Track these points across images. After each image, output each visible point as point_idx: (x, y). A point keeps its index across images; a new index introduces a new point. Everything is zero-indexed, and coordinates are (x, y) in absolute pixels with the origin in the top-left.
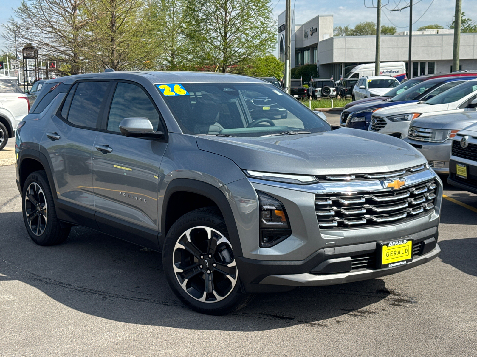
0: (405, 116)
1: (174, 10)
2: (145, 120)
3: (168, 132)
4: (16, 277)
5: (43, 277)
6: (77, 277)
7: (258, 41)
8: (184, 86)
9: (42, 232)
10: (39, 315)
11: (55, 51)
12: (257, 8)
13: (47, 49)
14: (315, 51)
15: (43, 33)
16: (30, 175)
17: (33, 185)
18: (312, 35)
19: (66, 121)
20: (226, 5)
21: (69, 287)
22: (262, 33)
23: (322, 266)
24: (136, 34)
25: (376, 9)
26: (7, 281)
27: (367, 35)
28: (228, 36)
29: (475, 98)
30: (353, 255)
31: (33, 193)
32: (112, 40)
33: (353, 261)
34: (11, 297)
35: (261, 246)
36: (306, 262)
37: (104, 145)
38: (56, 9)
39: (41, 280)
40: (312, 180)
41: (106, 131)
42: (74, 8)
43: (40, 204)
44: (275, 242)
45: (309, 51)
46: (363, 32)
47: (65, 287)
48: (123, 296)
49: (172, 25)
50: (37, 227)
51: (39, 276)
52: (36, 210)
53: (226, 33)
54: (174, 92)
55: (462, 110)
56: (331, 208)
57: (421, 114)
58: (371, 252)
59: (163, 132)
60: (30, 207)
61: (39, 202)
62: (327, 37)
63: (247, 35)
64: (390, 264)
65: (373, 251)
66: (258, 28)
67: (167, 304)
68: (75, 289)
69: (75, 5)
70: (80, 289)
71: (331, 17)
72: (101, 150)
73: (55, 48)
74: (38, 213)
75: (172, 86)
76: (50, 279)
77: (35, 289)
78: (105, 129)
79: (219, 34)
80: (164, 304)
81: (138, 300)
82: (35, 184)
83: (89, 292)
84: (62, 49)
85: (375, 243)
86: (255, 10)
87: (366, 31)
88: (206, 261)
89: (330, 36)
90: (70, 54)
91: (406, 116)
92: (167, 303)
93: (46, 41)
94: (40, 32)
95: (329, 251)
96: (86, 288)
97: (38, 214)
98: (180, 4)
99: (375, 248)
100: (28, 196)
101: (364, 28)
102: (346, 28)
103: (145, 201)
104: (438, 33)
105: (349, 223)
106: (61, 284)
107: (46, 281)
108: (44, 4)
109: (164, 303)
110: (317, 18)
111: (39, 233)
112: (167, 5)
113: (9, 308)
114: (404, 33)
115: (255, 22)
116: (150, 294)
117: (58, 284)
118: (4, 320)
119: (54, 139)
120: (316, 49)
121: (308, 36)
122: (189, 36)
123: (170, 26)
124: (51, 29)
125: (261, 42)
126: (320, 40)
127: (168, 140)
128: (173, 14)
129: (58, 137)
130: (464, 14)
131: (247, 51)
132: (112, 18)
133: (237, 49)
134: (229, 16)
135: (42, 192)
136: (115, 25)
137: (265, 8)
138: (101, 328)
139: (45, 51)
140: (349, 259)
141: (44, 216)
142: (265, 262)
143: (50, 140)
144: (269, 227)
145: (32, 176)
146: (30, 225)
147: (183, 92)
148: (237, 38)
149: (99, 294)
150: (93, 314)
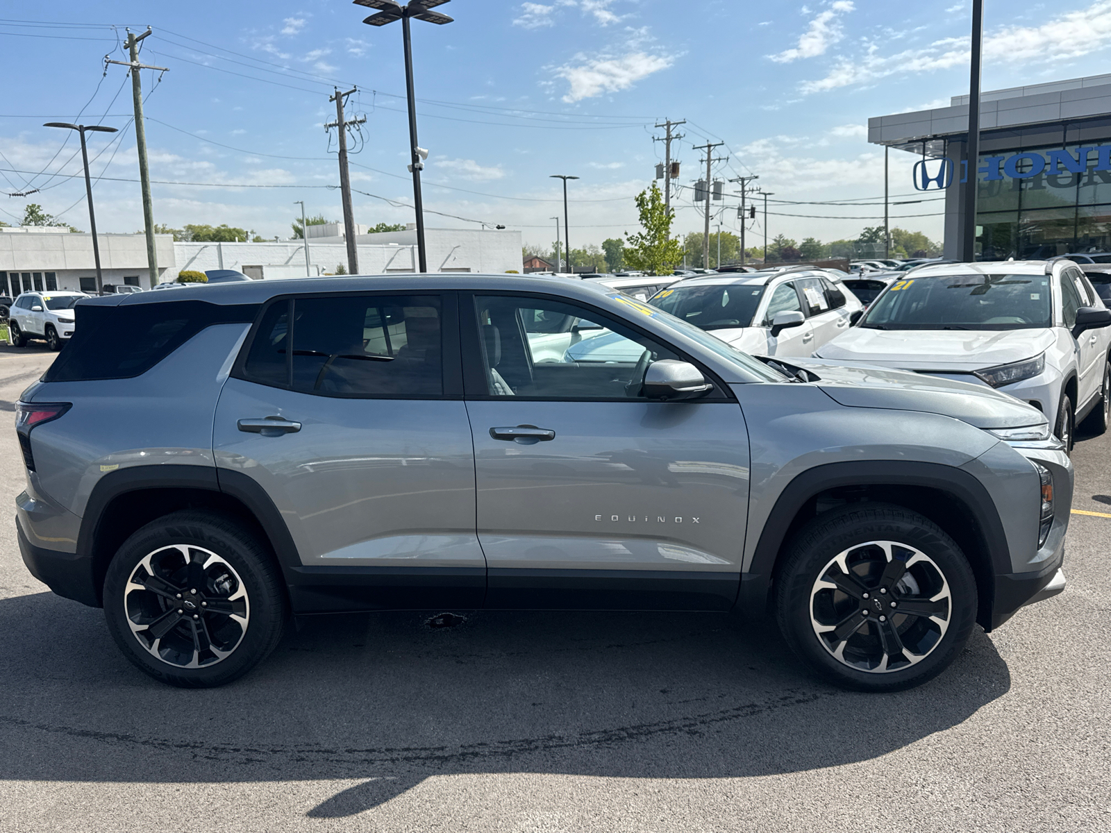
3: (726, 383)
72: (512, 437)
127: (735, 398)
130: (41, 208)
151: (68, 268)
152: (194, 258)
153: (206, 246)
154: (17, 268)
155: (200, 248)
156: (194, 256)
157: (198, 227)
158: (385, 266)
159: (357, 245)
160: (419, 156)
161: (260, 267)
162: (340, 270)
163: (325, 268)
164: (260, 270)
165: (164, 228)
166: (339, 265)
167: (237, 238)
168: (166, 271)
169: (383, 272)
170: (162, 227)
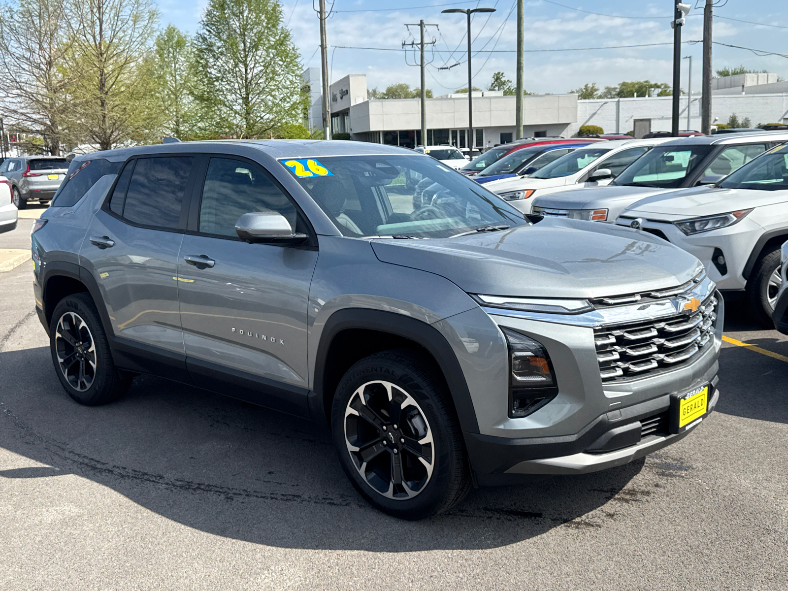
0: (515, 194)
1: (177, 67)
2: (277, 216)
3: (316, 234)
4: (68, 468)
5: (111, 464)
6: (167, 461)
7: (289, 105)
8: (322, 161)
9: (88, 385)
10: (133, 542)
11: (25, 120)
12: (285, 64)
13: (15, 117)
14: (346, 117)
15: (8, 96)
16: (63, 301)
17: (70, 316)
18: (342, 98)
19: (122, 218)
20: (246, 60)
21: (161, 481)
22: (292, 95)
23: (603, 439)
24: (132, 96)
25: (420, 67)
26: (55, 477)
27: (400, 98)
28: (250, 99)
29: (596, 170)
30: (643, 418)
31: (67, 328)
32: (103, 105)
33: (643, 426)
34: (75, 510)
35: (511, 416)
36: (581, 437)
37: (199, 255)
38: (26, 67)
39: (111, 472)
40: (582, 306)
41: (198, 233)
42: (50, 64)
43: (81, 343)
44: (533, 408)
45: (339, 118)
46: (395, 95)
47: (153, 481)
48: (255, 491)
49: (174, 85)
50: (78, 378)
51: (105, 464)
52: (75, 351)
53: (248, 94)
54: (309, 170)
55: (582, 185)
56: (613, 349)
57: (535, 190)
58: (664, 411)
59: (306, 234)
60: (64, 349)
61: (79, 341)
62: (360, 101)
63: (274, 97)
64: (687, 425)
65: (667, 409)
66: (288, 88)
67: (332, 502)
68: (174, 485)
69: (51, 60)
70: (180, 483)
71: (363, 77)
72: (195, 263)
73: (27, 116)
74: (78, 357)
75: (303, 161)
76: (125, 468)
77: (107, 490)
78: (196, 230)
79: (238, 95)
80: (328, 503)
81: (283, 497)
82: (73, 314)
83: (197, 488)
84: (34, 116)
85: (668, 396)
86: (283, 66)
87: (399, 95)
88: (390, 434)
89: (364, 99)
90: (46, 124)
91: (517, 194)
92: (332, 500)
93: (13, 107)
94: (4, 96)
95: (614, 416)
96: (190, 481)
97: (79, 359)
98: (183, 59)
99: (668, 404)
100: (59, 332)
101: (396, 91)
102: (374, 91)
103: (281, 342)
104: (483, 95)
105: (637, 369)
106: (146, 477)
107: (119, 471)
108: (9, 59)
109: (328, 501)
110: (348, 77)
111: (82, 388)
112: (166, 60)
113: (78, 532)
114: (447, 96)
115: (283, 81)
116: (297, 485)
117: (140, 477)
118: (78, 558)
119: (103, 246)
120: (347, 115)
121: (337, 100)
122: (200, 98)
123: (173, 86)
124: (19, 92)
125: (292, 105)
126: (352, 105)
127: (318, 247)
128: (176, 71)
129: (111, 243)
131: (276, 117)
132: (101, 75)
133: (264, 114)
134: (251, 73)
135: (86, 326)
136: (106, 84)
137: (295, 64)
138: (249, 563)
139: (12, 120)
140: (637, 424)
141: (90, 362)
142: (519, 440)
143: (96, 247)
144: (524, 384)
145: (67, 302)
146: (66, 376)
147: (323, 172)
148: (262, 100)
149: (216, 492)
150: (222, 532)
151: (492, 126)
152: (594, 114)
153: (606, 103)
154: (456, 127)
155: (601, 104)
156: (595, 112)
157: (631, 84)
158: (782, 115)
159: (713, 96)
160: (682, 11)
161: (649, 120)
162: (732, 120)
163: (717, 118)
164: (648, 123)
165: (593, 87)
166: (732, 115)
167: (635, 94)
168: (569, 126)
169: (780, 120)
170: (591, 86)
